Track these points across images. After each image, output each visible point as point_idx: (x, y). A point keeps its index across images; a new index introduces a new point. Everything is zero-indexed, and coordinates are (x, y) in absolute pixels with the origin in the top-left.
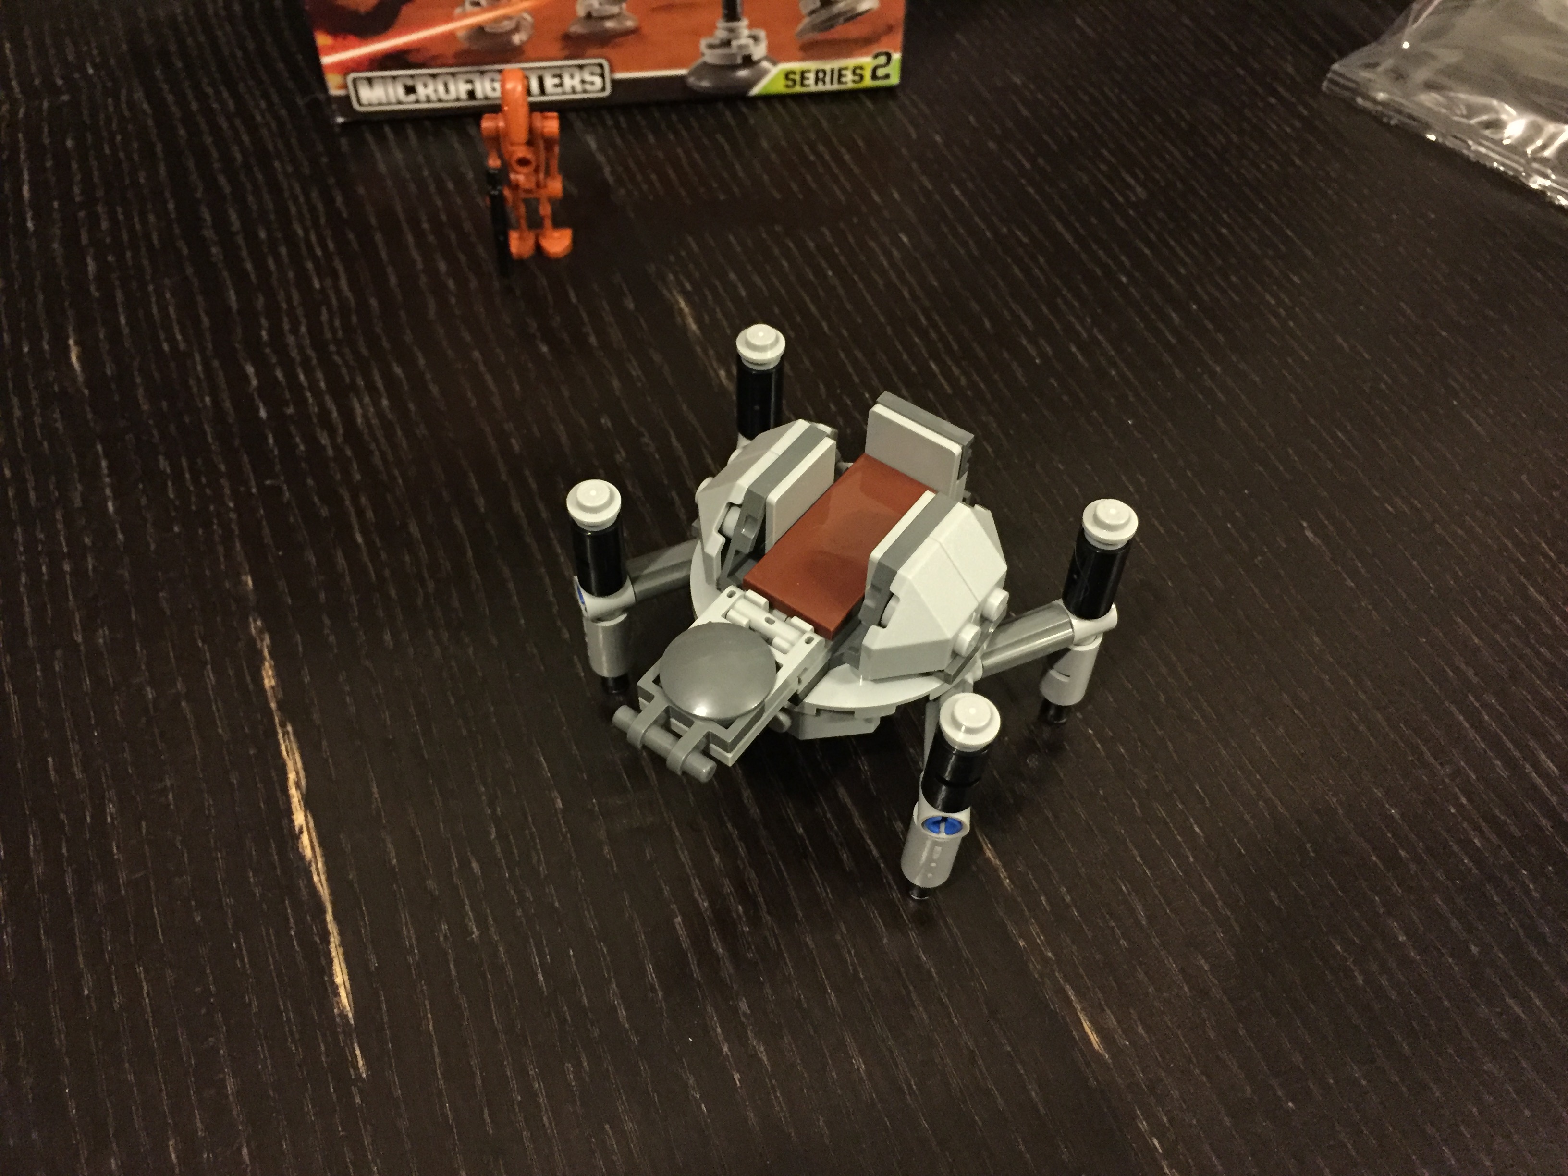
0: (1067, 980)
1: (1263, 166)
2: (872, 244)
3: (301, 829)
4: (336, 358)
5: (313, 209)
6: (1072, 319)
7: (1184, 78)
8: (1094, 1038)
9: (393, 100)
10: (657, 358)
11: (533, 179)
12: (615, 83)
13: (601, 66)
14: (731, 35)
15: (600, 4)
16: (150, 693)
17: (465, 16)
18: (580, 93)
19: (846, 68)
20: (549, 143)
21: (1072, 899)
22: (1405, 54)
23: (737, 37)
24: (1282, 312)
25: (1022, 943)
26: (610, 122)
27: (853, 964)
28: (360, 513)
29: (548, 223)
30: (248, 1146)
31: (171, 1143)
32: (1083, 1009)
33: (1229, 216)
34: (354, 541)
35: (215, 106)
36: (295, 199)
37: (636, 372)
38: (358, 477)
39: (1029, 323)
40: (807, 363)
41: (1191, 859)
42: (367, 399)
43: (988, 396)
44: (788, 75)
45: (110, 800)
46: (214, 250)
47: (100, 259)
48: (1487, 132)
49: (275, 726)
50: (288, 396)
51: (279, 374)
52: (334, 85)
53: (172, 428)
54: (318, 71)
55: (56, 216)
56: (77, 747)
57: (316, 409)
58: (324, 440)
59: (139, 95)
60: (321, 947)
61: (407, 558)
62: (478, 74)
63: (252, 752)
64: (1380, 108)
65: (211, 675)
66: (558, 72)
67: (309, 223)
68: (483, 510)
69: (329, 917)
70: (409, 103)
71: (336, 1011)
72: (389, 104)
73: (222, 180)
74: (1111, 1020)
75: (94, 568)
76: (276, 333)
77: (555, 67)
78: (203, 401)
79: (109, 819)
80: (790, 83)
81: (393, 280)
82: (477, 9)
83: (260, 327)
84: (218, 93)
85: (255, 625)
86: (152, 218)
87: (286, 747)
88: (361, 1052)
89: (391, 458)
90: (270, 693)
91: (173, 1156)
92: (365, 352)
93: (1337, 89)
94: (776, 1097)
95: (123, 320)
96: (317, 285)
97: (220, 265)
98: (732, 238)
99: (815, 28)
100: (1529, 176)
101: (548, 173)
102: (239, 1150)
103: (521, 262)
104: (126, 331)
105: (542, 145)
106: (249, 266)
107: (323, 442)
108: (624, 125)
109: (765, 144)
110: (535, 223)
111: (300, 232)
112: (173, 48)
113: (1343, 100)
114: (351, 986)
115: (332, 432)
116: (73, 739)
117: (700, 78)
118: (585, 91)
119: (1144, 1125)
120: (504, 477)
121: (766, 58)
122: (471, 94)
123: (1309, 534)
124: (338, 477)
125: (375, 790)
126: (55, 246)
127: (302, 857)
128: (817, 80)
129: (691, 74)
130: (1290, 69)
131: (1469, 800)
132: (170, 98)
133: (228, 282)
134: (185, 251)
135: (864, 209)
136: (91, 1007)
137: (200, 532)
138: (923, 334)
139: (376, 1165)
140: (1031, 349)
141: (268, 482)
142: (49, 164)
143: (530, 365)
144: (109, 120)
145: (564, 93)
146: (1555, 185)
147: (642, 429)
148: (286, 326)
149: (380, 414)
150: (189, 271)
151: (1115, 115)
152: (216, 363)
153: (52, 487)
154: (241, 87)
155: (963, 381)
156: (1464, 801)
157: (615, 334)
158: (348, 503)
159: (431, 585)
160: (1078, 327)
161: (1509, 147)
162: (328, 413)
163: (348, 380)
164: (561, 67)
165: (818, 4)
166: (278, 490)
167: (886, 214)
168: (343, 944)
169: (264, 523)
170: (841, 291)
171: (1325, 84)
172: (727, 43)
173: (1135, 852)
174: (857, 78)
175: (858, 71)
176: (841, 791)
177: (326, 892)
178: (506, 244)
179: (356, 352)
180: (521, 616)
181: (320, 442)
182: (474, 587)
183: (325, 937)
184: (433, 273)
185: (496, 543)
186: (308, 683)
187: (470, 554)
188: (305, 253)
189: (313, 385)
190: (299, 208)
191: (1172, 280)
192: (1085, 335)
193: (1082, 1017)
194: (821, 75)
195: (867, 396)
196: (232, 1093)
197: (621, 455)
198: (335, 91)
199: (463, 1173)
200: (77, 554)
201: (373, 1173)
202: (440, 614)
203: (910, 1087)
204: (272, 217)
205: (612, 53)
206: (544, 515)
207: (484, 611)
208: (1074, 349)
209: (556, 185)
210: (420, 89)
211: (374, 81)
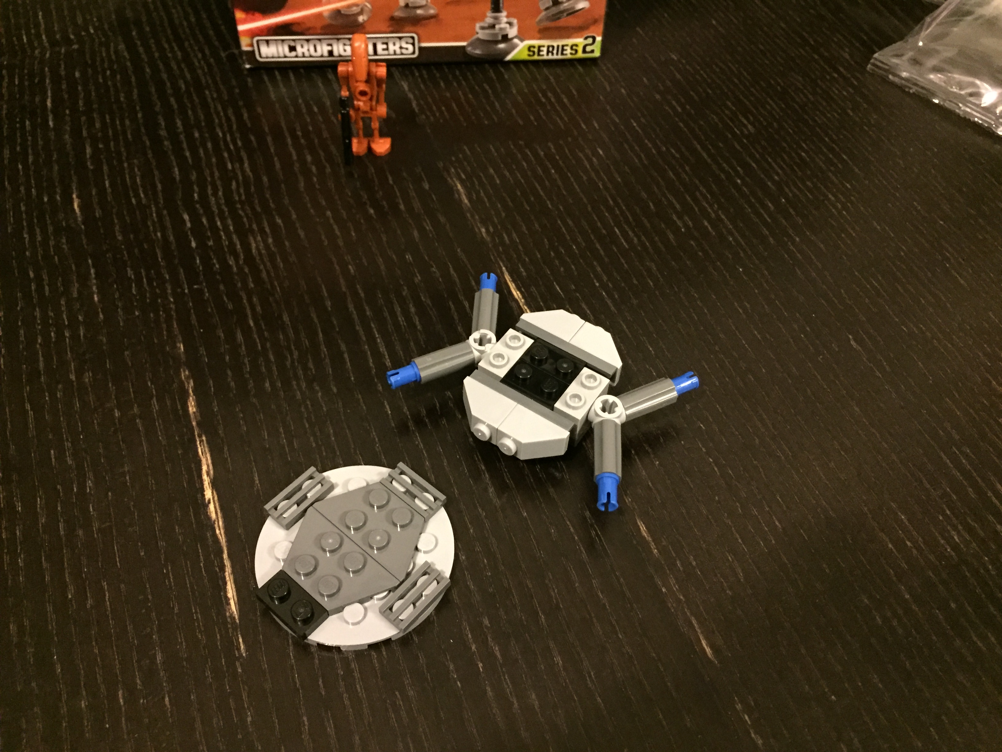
0: (692, 613)
1: (829, 115)
2: (581, 155)
3: (209, 500)
4: (241, 212)
5: (228, 119)
6: (705, 204)
7: (779, 58)
8: (708, 650)
9: (282, 55)
10: (442, 219)
11: (369, 104)
12: (421, 49)
13: (413, 38)
14: (496, 21)
16: (117, 414)
17: (329, 3)
18: (398, 55)
19: (567, 45)
20: (380, 82)
21: (697, 564)
22: (919, 49)
23: (500, 23)
24: (839, 206)
25: (664, 590)
26: (417, 74)
27: (556, 599)
28: (253, 307)
29: (376, 133)
30: (169, 697)
31: (120, 693)
32: (702, 633)
33: (806, 145)
34: (250, 325)
35: (170, 55)
36: (218, 114)
37: (429, 227)
38: (252, 285)
39: (678, 206)
40: (537, 225)
41: (773, 542)
42: (259, 238)
43: (651, 251)
44: (530, 48)
45: (89, 479)
46: (166, 143)
47: (94, 146)
48: (971, 99)
49: (195, 436)
50: (209, 234)
51: (204, 221)
52: (245, 44)
53: (136, 251)
54: (235, 35)
55: (68, 118)
56: (70, 445)
57: (227, 243)
58: (231, 262)
59: (122, 47)
60: (219, 574)
61: (281, 337)
62: (336, 41)
63: (180, 452)
64: (903, 82)
65: (156, 403)
66: (385, 41)
67: (226, 129)
68: (330, 309)
69: (225, 556)
70: (291, 57)
71: (228, 614)
72: (279, 57)
73: (172, 100)
74: (719, 640)
75: (84, 335)
76: (203, 196)
77: (384, 37)
78: (156, 235)
79: (88, 491)
80: (531, 53)
81: (278, 166)
83: (193, 191)
84: (172, 48)
86: (127, 122)
87: (202, 449)
88: (243, 641)
89: (273, 274)
90: (192, 416)
91: (121, 701)
92: (259, 209)
93: (876, 69)
94: (505, 679)
95: (107, 183)
96: (230, 166)
97: (170, 153)
99: (548, 19)
100: (997, 127)
101: (378, 101)
102: (163, 698)
103: (359, 157)
104: (109, 190)
105: (375, 83)
106: (188, 154)
107: (231, 263)
108: (426, 76)
109: (514, 91)
110: (369, 134)
111: (221, 135)
112: (144, 19)
113: (880, 77)
114: (238, 600)
115: (236, 257)
116: (67, 440)
117: (475, 49)
118: (402, 54)
119: (739, 707)
120: (344, 289)
121: (516, 37)
122: (331, 53)
123: (853, 343)
124: (239, 285)
125: (256, 478)
126: (67, 137)
127: (209, 518)
128: (548, 52)
129: (469, 45)
130: (847, 56)
131: (952, 511)
132: (141, 50)
133: (175, 164)
134: (148, 143)
135: (576, 133)
136: (72, 606)
137: (152, 315)
138: (610, 210)
139: (250, 711)
140: (679, 223)
141: (195, 287)
142: (64, 87)
143: (362, 221)
144: (102, 61)
145: (389, 55)
147: (431, 263)
148: (210, 192)
149: (267, 247)
150: (150, 155)
151: (736, 81)
152: (165, 212)
153: (59, 284)
154: (186, 44)
155: (635, 240)
156: (948, 512)
157: (417, 205)
158: (245, 301)
159: (296, 354)
160: (710, 210)
161: (985, 109)
162: (235, 245)
164: (387, 38)
165: (551, 3)
166: (201, 291)
167: (589, 136)
168: (234, 572)
169: (192, 311)
170: (560, 183)
171: (869, 66)
172: (493, 26)
173: (738, 536)
174: (573, 52)
175: (574, 47)
176: (551, 490)
177: (224, 540)
178: (350, 145)
179: (253, 209)
180: (352, 375)
181: (228, 263)
182: (323, 356)
183: (222, 568)
184: (303, 162)
185: (337, 329)
186: (217, 411)
187: (321, 335)
188: (223, 147)
189: (226, 228)
190: (220, 120)
191: (769, 183)
192: (713, 215)
193: (701, 637)
194: (551, 49)
195: (574, 247)
196: (160, 663)
197: (418, 278)
198: (245, 48)
199: (305, 719)
200: (73, 325)
201: (247, 716)
202: (301, 372)
203: (590, 676)
204: (203, 124)
205: (420, 30)
206: (368, 313)
207: (329, 371)
208: (706, 223)
209: (383, 110)
210: (299, 48)
211: (270, 42)
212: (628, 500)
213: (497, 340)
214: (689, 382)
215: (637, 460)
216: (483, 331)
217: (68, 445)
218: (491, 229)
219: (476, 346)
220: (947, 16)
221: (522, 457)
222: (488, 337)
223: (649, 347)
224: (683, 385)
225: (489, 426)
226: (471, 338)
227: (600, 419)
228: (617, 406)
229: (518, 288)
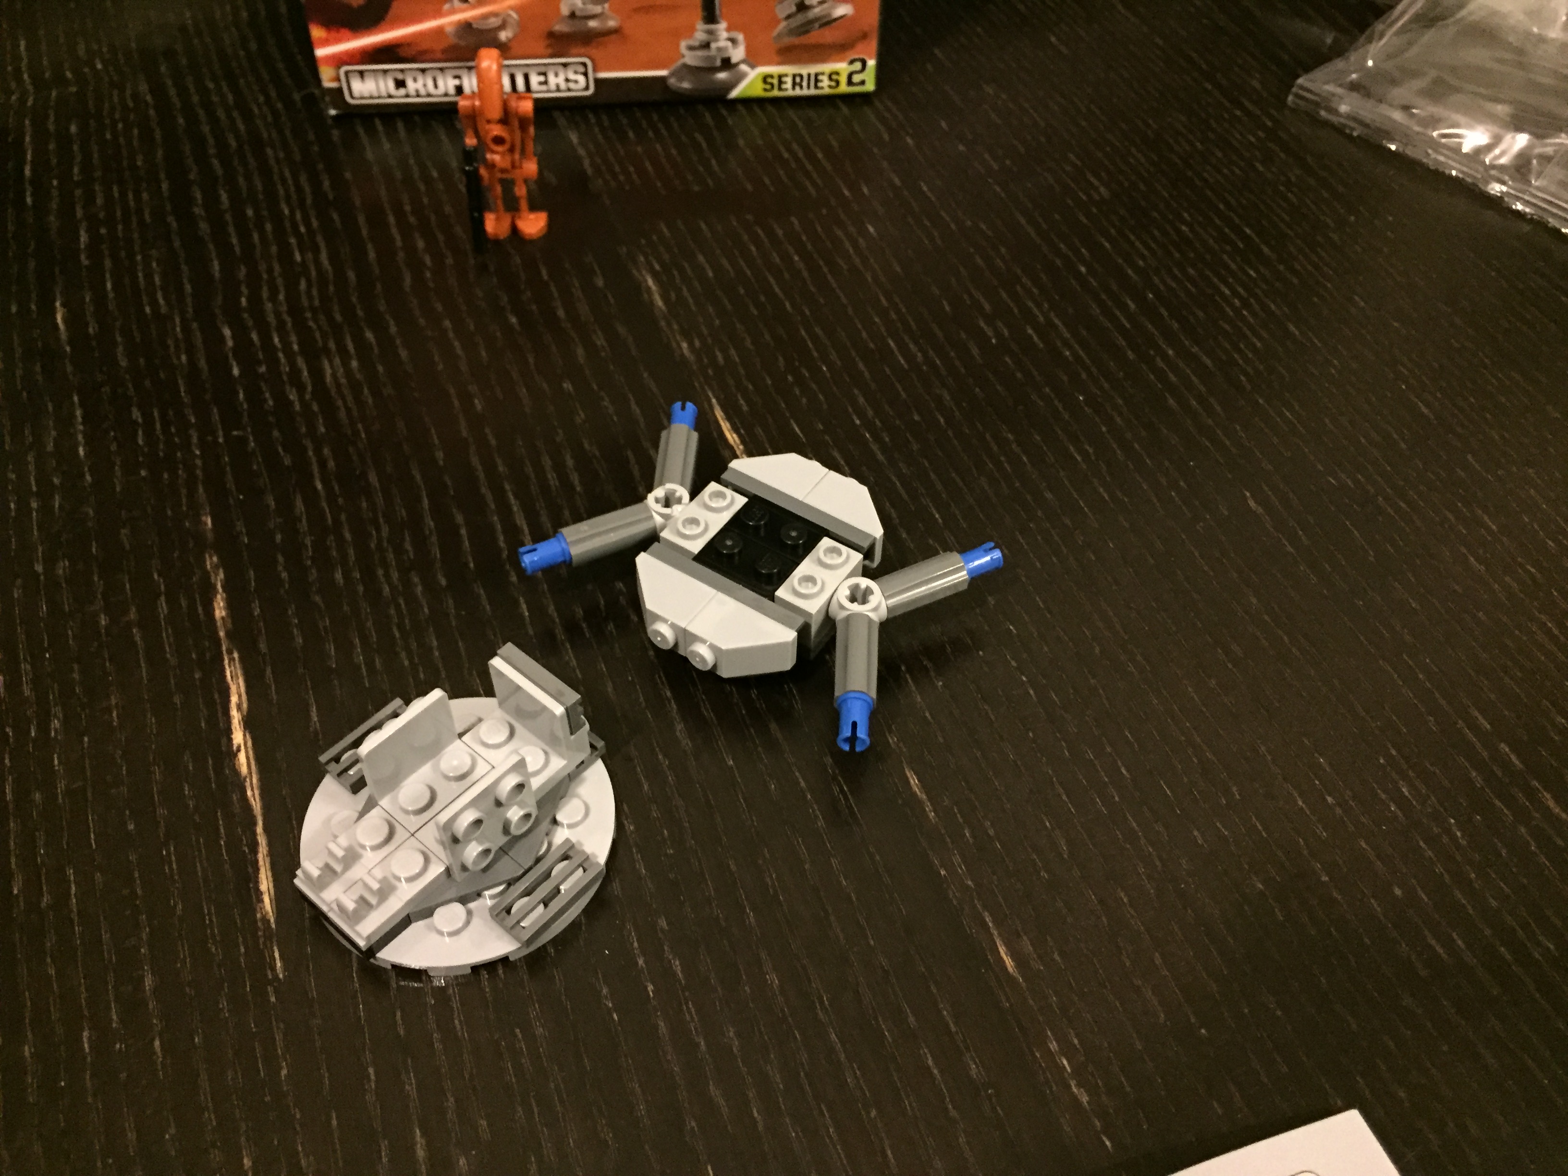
0: (985, 907)
1: (1225, 171)
2: (839, 233)
3: (239, 747)
4: (311, 323)
5: (299, 189)
6: (1030, 304)
7: (1151, 90)
8: (1009, 962)
9: (384, 94)
10: (621, 330)
11: (509, 158)
12: (597, 81)
13: (584, 65)
14: (710, 37)
15: (584, 3)
16: (103, 621)
17: (453, 11)
18: (564, 91)
19: (823, 74)
20: (523, 122)
21: (996, 833)
22: (1367, 70)
23: (717, 40)
24: (1237, 302)
25: (943, 872)
26: (593, 121)
27: (774, 888)
28: (323, 464)
29: (524, 204)
30: (161, 1039)
31: (86, 1034)
32: (1000, 935)
33: (1190, 215)
34: (316, 488)
35: (215, 99)
36: (284, 181)
37: (600, 341)
38: (323, 430)
40: (767, 337)
41: (1117, 799)
42: (337, 361)
43: (944, 372)
44: (765, 79)
45: (55, 716)
46: (202, 225)
47: (92, 231)
48: (1443, 140)
49: (222, 651)
50: (261, 356)
51: (254, 336)
52: (327, 78)
53: (147, 383)
54: (312, 63)
55: (55, 193)
56: (28, 667)
57: (287, 369)
58: (293, 396)
59: (143, 87)
60: (249, 857)
61: (364, 505)
62: (466, 70)
63: (197, 676)
64: (1342, 120)
65: (164, 605)
66: (543, 69)
67: (295, 203)
68: (441, 463)
69: (259, 829)
70: (399, 97)
71: (259, 916)
73: (216, 163)
74: (1027, 946)
75: (60, 505)
76: (255, 301)
77: (539, 65)
78: (179, 358)
79: (53, 734)
80: (768, 87)
81: (372, 255)
82: (465, 5)
83: (240, 294)
84: (219, 88)
85: (211, 561)
87: (231, 672)
88: (280, 955)
89: (355, 413)
90: (219, 623)
91: (86, 1045)
92: (338, 318)
93: (1302, 103)
94: (688, 1008)
95: (109, 286)
96: (298, 258)
97: (207, 239)
98: (703, 226)
99: (792, 32)
100: (1487, 183)
101: (523, 152)
102: (152, 1042)
103: (497, 242)
104: (111, 295)
105: (516, 124)
106: (235, 241)
107: (291, 397)
108: (606, 123)
109: (741, 142)
110: (512, 206)
111: (286, 212)
112: (179, 47)
113: (1307, 114)
114: (275, 893)
115: (301, 388)
116: (25, 660)
117: (681, 79)
118: (569, 90)
119: (1054, 1046)
120: (465, 434)
121: (743, 61)
122: (459, 90)
123: (1252, 503)
124: (304, 430)
125: (314, 714)
126: (52, 218)
127: (236, 772)
128: (794, 84)
129: (672, 74)
130: (1256, 84)
131: (1399, 751)
132: (172, 92)
133: (214, 255)
134: (175, 226)
135: (833, 202)
136: (19, 905)
137: (166, 476)
138: (882, 313)
139: (286, 1060)
140: (990, 332)
141: (235, 433)
142: (52, 147)
143: (498, 334)
144: (113, 108)
145: (548, 91)
146: (1512, 192)
147: (602, 394)
148: (265, 294)
149: (349, 373)
150: (177, 244)
151: (1084, 123)
152: (195, 325)
153: (27, 433)
154: (242, 81)
155: (920, 357)
156: (1394, 752)
157: (583, 309)
158: (311, 453)
159: (385, 531)
160: (1036, 311)
161: (1466, 154)
162: (299, 371)
163: (320, 344)
164: (545, 65)
165: (794, 9)
166: (243, 441)
167: (856, 207)
168: (271, 853)
169: (228, 468)
170: (806, 274)
171: (1290, 98)
172: (706, 46)
173: (1061, 791)
174: (833, 84)
175: (834, 77)
176: (773, 726)
177: (259, 805)
178: (481, 222)
179: (331, 319)
180: (470, 559)
181: (287, 398)
182: (427, 532)
183: (254, 847)
184: (410, 249)
185: (452, 493)
186: (258, 615)
187: (426, 502)
188: (289, 229)
189: (286, 345)
190: (287, 191)
191: (1130, 272)
192: (1041, 319)
193: (999, 942)
194: (798, 80)
195: (825, 369)
196: (150, 989)
197: (581, 417)
198: (328, 84)
199: (371, 1070)
200: (45, 493)
201: (281, 1068)
202: (392, 556)
203: (822, 1003)
204: (261, 197)
205: (593, 52)
206: (501, 469)
207: (435, 554)
208: (1030, 331)
209: (531, 167)
210: (410, 84)
211: (366, 74)
212: (892, 740)
213: (692, 498)
214: (988, 558)
215: (910, 681)
216: (669, 486)
217: (25, 667)
218: (697, 343)
219: (659, 508)
220: (1411, 21)
221: (725, 672)
222: (678, 494)
223: (934, 512)
224: (977, 563)
225: (673, 626)
226: (651, 497)
227: (844, 614)
228: (872, 593)
229: (735, 429)
